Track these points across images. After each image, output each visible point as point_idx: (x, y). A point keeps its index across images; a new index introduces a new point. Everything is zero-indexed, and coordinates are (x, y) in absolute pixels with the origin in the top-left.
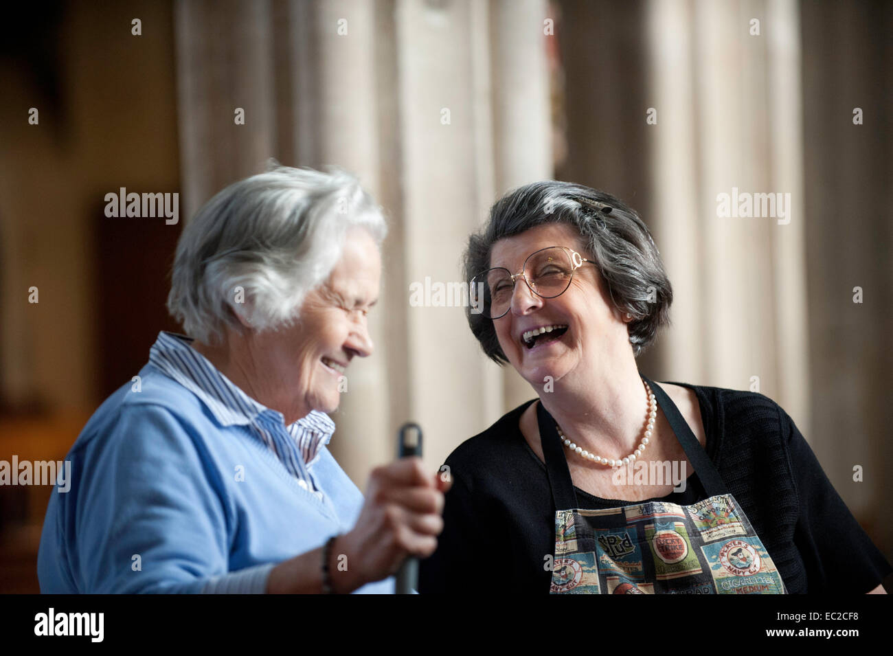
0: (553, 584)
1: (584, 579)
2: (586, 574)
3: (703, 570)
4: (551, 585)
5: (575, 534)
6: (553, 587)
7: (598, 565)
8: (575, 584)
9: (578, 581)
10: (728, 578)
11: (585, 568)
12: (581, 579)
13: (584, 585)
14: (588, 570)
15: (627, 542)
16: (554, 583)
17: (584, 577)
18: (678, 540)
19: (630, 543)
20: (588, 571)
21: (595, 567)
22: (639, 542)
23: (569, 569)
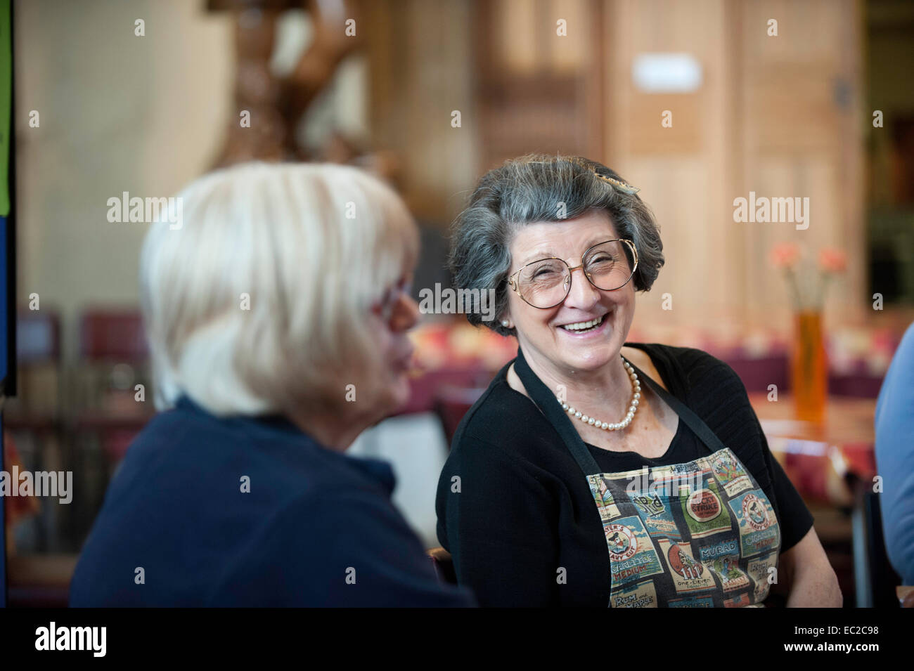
0: (611, 554)
1: (639, 545)
2: (638, 538)
3: (732, 527)
4: (608, 554)
5: (612, 498)
6: (613, 557)
7: (646, 528)
8: (634, 551)
9: (635, 547)
10: (751, 534)
11: (636, 533)
12: (637, 544)
13: (641, 551)
14: (640, 534)
15: (657, 502)
16: (613, 552)
17: (639, 542)
18: (712, 498)
19: (660, 503)
20: (641, 536)
21: (644, 531)
22: (670, 502)
23: (621, 537)
